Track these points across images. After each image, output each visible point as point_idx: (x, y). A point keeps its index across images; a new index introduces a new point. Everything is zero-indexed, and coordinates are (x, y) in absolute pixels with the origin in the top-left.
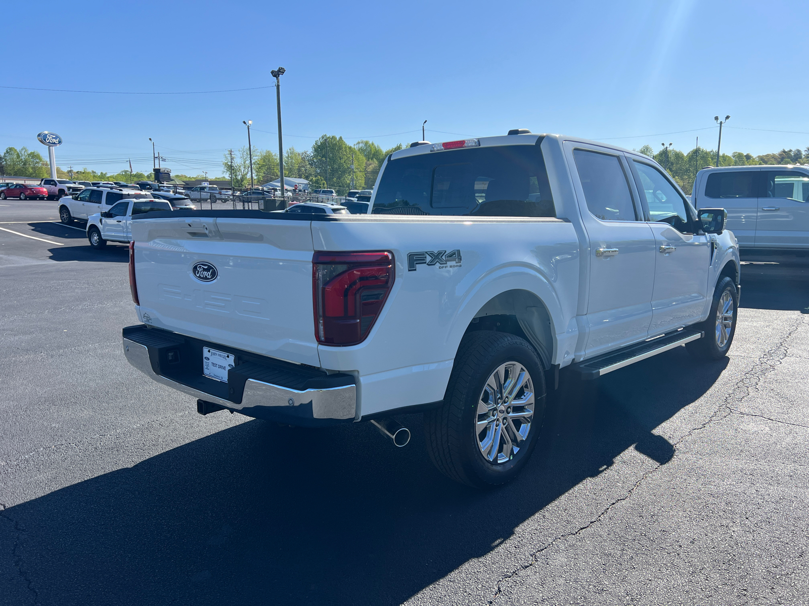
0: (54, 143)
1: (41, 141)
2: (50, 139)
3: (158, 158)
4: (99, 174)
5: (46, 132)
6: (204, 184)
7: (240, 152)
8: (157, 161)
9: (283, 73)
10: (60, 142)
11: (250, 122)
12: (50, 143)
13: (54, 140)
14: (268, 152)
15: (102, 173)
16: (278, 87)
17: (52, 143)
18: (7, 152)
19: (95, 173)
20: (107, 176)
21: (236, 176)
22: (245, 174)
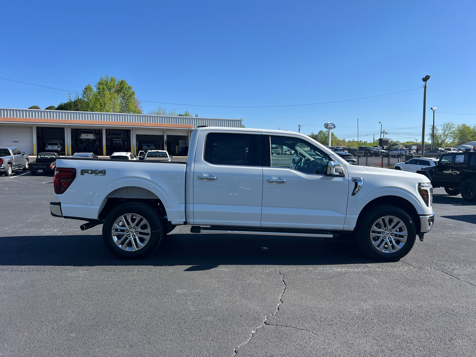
0: (332, 128)
1: (326, 128)
2: (330, 126)
3: (383, 132)
4: (363, 142)
5: (329, 123)
6: (413, 147)
7: (442, 126)
8: (382, 134)
9: (429, 78)
10: (334, 127)
11: (435, 108)
12: (329, 128)
13: (332, 126)
14: (464, 125)
15: (365, 142)
16: (425, 87)
17: (331, 128)
18: (319, 133)
19: (362, 141)
20: (368, 143)
21: (437, 141)
22: (444, 140)
